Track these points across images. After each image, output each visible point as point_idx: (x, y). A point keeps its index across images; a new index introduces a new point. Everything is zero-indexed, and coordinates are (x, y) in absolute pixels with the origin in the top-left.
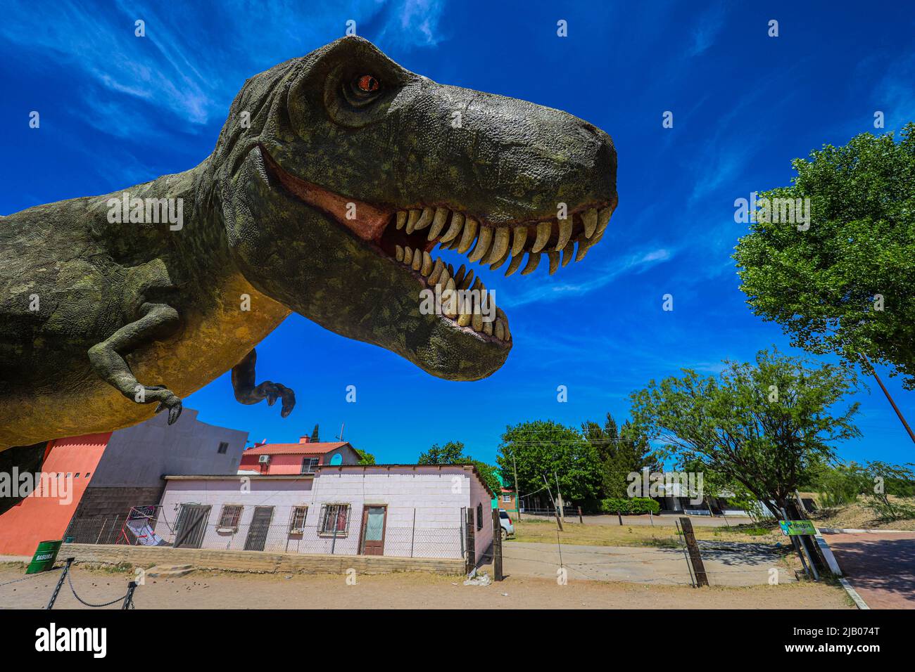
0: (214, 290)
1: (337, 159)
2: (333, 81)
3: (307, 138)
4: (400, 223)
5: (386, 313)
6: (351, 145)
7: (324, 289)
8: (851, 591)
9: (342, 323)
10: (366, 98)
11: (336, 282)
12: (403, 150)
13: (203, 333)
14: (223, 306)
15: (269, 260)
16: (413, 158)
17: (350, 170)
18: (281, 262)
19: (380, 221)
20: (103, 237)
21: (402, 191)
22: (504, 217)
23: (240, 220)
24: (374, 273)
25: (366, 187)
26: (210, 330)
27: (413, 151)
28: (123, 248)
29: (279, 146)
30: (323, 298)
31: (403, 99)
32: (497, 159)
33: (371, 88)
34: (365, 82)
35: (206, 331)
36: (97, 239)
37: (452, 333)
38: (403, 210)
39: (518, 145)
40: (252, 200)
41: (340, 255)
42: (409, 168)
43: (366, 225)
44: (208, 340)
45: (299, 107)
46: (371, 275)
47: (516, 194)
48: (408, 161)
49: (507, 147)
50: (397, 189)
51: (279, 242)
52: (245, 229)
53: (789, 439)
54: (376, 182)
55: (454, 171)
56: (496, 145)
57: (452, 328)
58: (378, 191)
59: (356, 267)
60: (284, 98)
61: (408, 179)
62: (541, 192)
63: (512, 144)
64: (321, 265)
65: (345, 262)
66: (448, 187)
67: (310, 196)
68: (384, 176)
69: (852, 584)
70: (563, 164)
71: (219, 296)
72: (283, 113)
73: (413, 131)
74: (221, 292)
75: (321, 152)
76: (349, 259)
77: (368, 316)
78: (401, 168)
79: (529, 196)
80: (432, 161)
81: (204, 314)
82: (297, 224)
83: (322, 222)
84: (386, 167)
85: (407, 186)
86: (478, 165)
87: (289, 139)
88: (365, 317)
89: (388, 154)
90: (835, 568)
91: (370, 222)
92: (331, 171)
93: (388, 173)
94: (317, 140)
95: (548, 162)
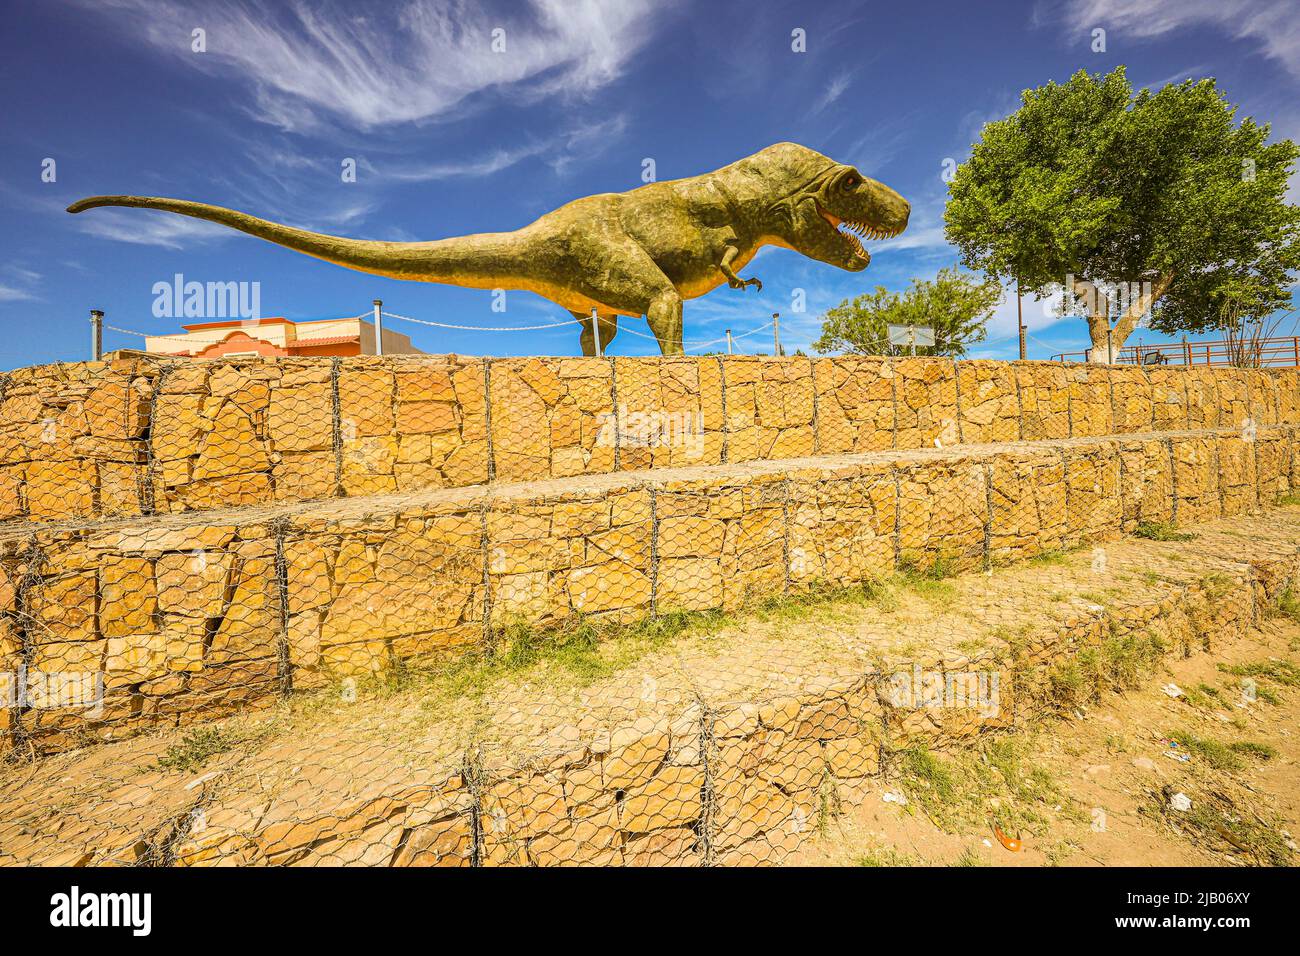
1: (839, 206)
3: (831, 199)
5: (836, 252)
6: (844, 202)
10: (852, 187)
11: (824, 243)
17: (841, 210)
20: (698, 214)
23: (801, 222)
27: (861, 206)
28: (709, 220)
29: (824, 202)
31: (860, 189)
33: (853, 184)
34: (851, 181)
36: (693, 214)
40: (808, 216)
45: (834, 191)
48: (858, 208)
52: (802, 226)
55: (871, 214)
60: (828, 185)
66: (868, 219)
67: (825, 216)
72: (827, 191)
73: (862, 199)
75: (835, 204)
78: (855, 210)
79: (890, 225)
80: (866, 210)
84: (851, 209)
87: (827, 199)
89: (853, 205)
92: (836, 210)
94: (834, 200)
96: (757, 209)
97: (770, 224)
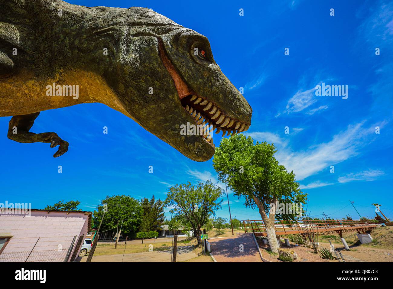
0: (60, 69)
1: (188, 67)
2: (196, 44)
3: (180, 52)
4: (193, 99)
5: (177, 126)
6: (193, 66)
7: (156, 105)
8: (212, 256)
9: (154, 122)
10: (201, 56)
11: (163, 106)
12: (208, 79)
13: (27, 86)
14: (58, 79)
15: (138, 81)
16: (210, 84)
17: (190, 73)
18: (144, 85)
19: (186, 94)
21: (201, 90)
22: (231, 116)
23: (131, 56)
24: (177, 110)
25: (192, 82)
26: (34, 87)
27: (211, 82)
29: (170, 46)
30: (154, 109)
31: (213, 67)
32: (233, 100)
33: (204, 55)
34: (203, 52)
35: (30, 85)
37: (205, 143)
38: (197, 95)
39: (240, 100)
40: (143, 53)
41: (171, 97)
42: (208, 86)
43: (182, 93)
44: (27, 92)
45: (184, 42)
46: (176, 110)
47: (236, 112)
48: (208, 84)
49: (237, 99)
50: (200, 89)
51: (148, 77)
52: (133, 61)
53: (206, 209)
54: (196, 83)
55: (221, 96)
56: (235, 97)
57: (205, 141)
58: (194, 86)
59: (173, 105)
60: (180, 34)
61: (205, 89)
62: (242, 115)
63: (238, 99)
64: (162, 96)
65: (172, 101)
66: (218, 99)
67: (169, 70)
68: (199, 83)
69: (214, 254)
70: (248, 111)
71: (60, 74)
73: (213, 77)
74: (63, 72)
75: (183, 60)
76: (173, 100)
77: (168, 124)
78: (205, 84)
80: (216, 89)
81: (37, 76)
82: (162, 76)
83: (171, 82)
84: (200, 80)
85: (204, 90)
86: (228, 98)
87: (175, 47)
88: (166, 124)
90: (209, 250)
91: (184, 92)
92: (184, 69)
93: (200, 83)
94: (183, 56)
95: (245, 109)
96: (76, 27)
97: (88, 51)
